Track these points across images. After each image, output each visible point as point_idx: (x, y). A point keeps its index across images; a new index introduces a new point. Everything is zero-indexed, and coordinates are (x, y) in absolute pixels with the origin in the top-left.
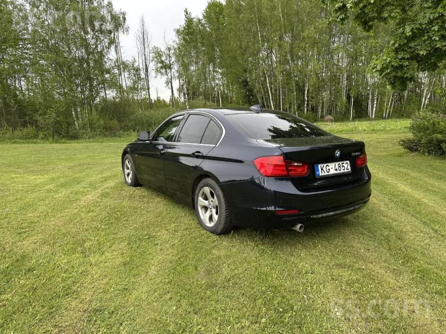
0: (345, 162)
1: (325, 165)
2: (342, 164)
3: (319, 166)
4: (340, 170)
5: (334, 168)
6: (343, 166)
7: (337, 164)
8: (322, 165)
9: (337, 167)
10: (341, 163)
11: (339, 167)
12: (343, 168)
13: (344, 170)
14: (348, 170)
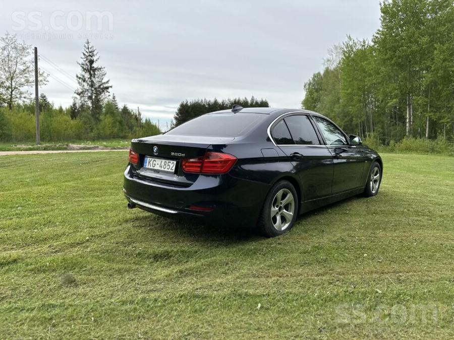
0: (172, 162)
1: (153, 159)
2: (169, 162)
3: (148, 159)
4: (164, 168)
5: (159, 164)
6: (168, 165)
7: (164, 161)
8: (151, 159)
9: (163, 164)
10: (167, 161)
11: (165, 165)
12: (168, 167)
13: (168, 169)
14: (171, 171)
